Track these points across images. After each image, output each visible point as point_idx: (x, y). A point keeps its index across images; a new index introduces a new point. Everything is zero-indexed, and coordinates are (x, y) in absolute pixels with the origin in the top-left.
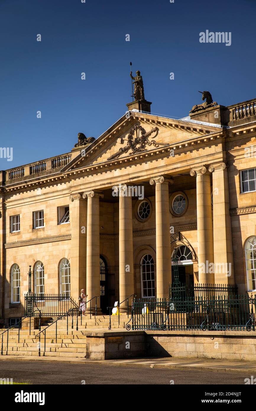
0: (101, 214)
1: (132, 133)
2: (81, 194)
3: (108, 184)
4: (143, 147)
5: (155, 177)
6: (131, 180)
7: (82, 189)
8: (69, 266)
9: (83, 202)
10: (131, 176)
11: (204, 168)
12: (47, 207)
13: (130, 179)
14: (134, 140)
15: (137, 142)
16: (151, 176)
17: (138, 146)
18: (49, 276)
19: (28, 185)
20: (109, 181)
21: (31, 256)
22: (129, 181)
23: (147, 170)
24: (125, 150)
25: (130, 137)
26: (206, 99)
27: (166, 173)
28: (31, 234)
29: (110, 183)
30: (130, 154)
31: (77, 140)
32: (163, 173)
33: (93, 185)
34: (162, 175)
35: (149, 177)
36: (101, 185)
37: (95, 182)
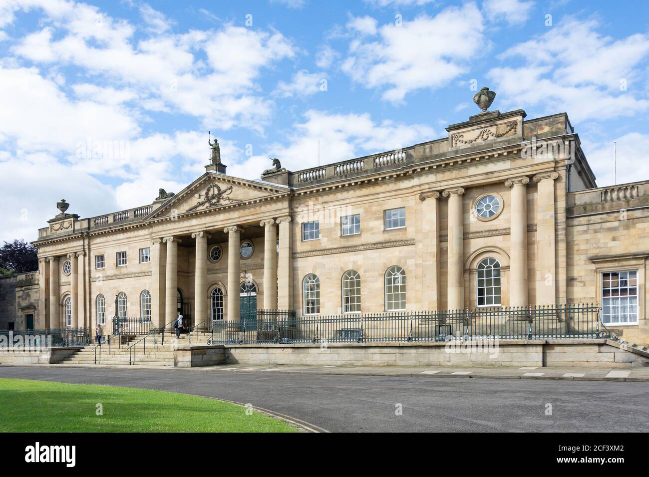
0: (179, 256)
1: (209, 190)
2: (162, 238)
3: (186, 231)
4: (218, 201)
5: (229, 226)
6: (207, 229)
7: (162, 234)
8: (150, 296)
9: (163, 245)
10: (207, 225)
11: (273, 220)
12: (129, 249)
13: (206, 227)
14: (210, 195)
15: (213, 197)
16: (225, 225)
17: (214, 201)
18: (132, 304)
19: (112, 231)
20: (187, 229)
21: (114, 288)
22: (205, 229)
23: (221, 221)
24: (202, 204)
25: (207, 194)
26: (275, 165)
27: (239, 223)
28: (115, 270)
29: (188, 230)
30: (207, 207)
31: (158, 195)
32: (236, 224)
33: (172, 231)
34: (235, 225)
35: (223, 226)
36: (179, 232)
37: (174, 229)
